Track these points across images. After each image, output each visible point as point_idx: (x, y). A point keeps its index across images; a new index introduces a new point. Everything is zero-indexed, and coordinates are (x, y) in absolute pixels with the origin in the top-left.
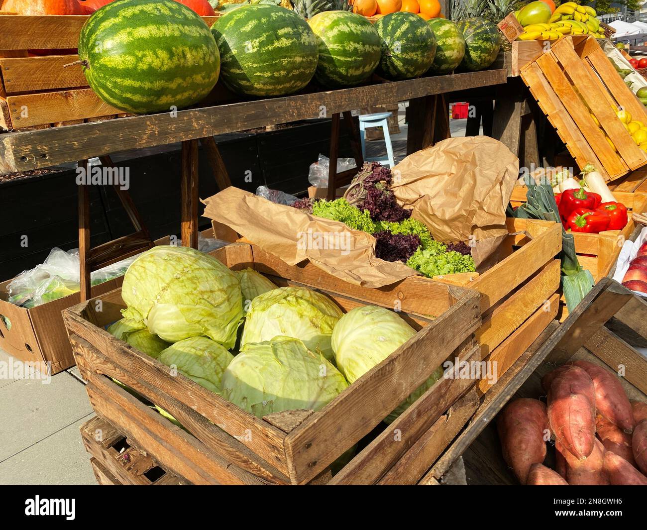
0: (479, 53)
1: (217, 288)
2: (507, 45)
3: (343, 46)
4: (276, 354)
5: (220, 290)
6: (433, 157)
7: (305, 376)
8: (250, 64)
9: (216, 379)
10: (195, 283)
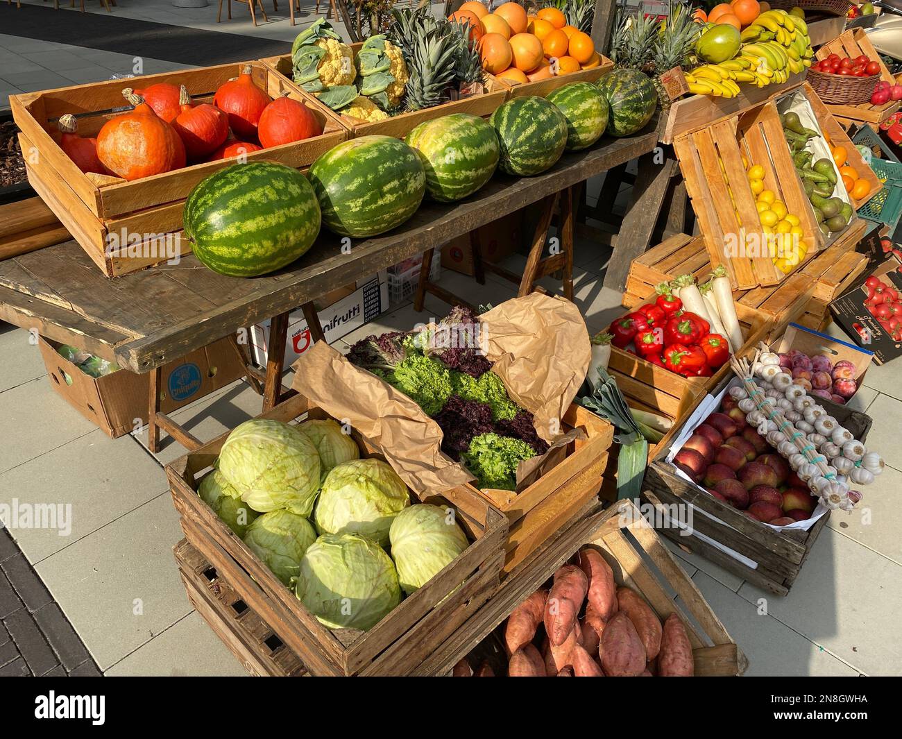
0: (624, 124)
1: (300, 474)
2: (666, 102)
3: (454, 176)
4: (344, 557)
5: (303, 475)
6: (524, 311)
7: (364, 577)
8: (351, 222)
9: (295, 555)
10: (283, 473)
